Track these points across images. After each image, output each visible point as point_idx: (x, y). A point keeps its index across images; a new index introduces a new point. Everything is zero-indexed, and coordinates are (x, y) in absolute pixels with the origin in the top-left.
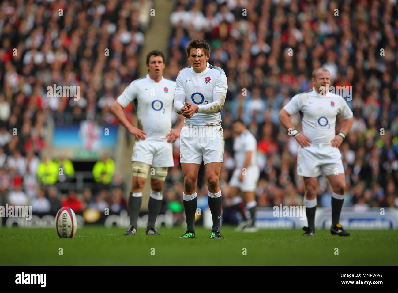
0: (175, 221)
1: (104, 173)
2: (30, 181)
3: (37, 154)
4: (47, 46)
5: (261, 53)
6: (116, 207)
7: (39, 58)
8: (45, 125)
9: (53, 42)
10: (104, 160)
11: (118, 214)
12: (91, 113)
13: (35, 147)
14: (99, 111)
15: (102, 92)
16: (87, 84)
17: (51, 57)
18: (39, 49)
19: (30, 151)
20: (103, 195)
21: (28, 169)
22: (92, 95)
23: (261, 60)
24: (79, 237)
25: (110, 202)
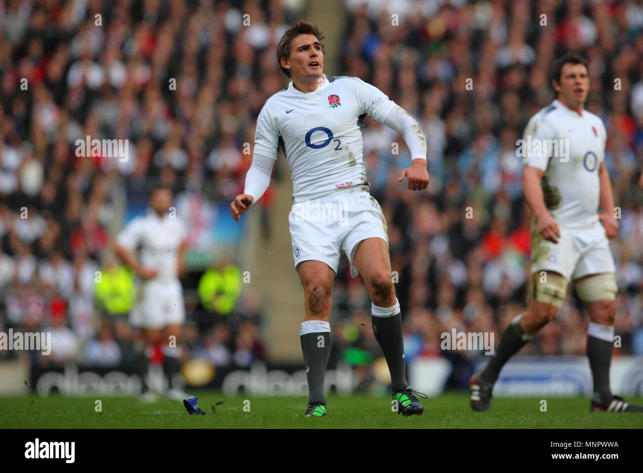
0: (357, 383)
1: (220, 293)
2: (81, 309)
3: (95, 258)
4: (112, 53)
5: (516, 65)
6: (243, 357)
7: (95, 76)
8: (108, 200)
9: (122, 46)
10: (220, 268)
11: (247, 369)
12: (195, 180)
13: (90, 243)
14: (210, 175)
15: (215, 140)
16: (188, 123)
17: (118, 74)
18: (98, 59)
19: (80, 251)
20: (219, 333)
21: (77, 286)
22: (196, 144)
23: (515, 78)
24: (174, 412)
25: (231, 346)
